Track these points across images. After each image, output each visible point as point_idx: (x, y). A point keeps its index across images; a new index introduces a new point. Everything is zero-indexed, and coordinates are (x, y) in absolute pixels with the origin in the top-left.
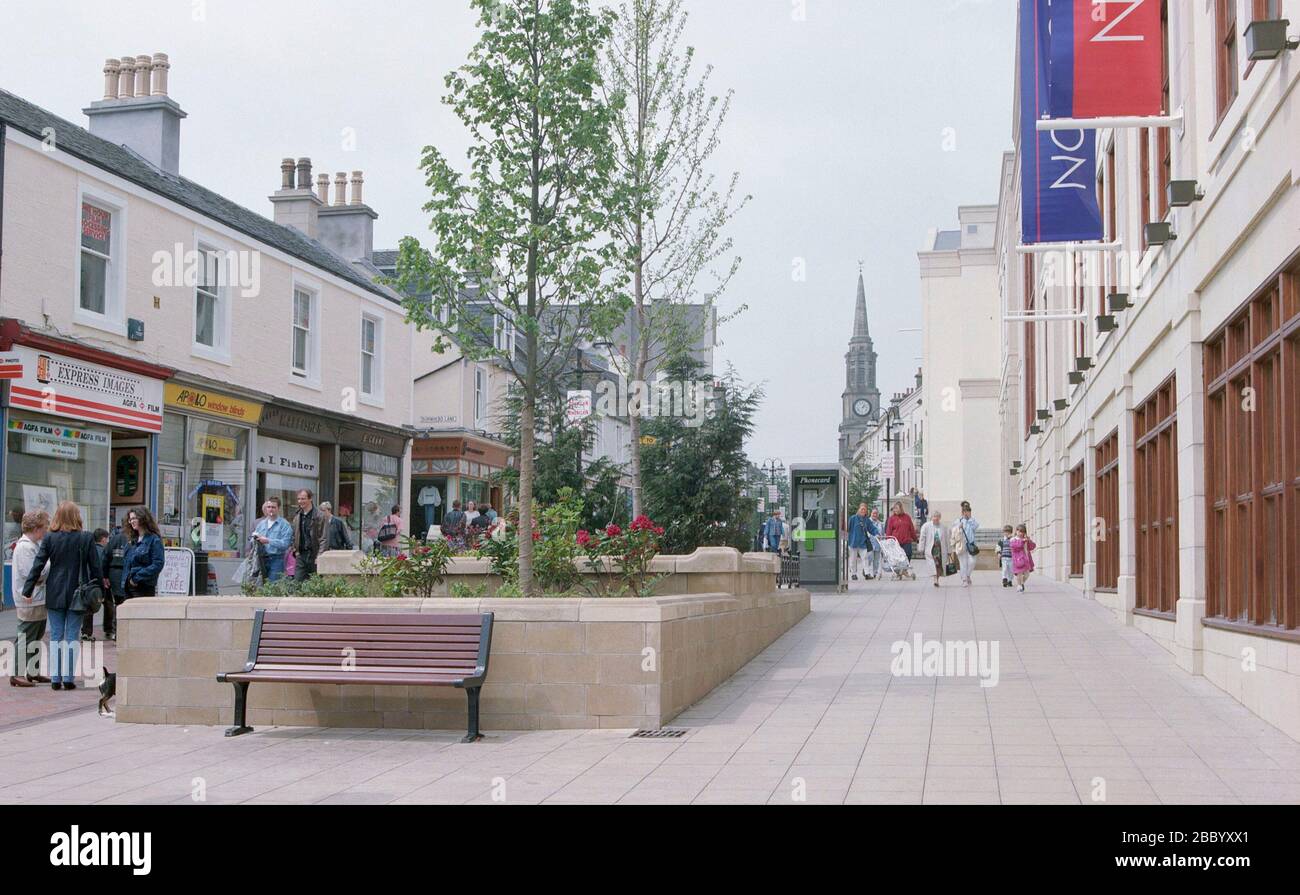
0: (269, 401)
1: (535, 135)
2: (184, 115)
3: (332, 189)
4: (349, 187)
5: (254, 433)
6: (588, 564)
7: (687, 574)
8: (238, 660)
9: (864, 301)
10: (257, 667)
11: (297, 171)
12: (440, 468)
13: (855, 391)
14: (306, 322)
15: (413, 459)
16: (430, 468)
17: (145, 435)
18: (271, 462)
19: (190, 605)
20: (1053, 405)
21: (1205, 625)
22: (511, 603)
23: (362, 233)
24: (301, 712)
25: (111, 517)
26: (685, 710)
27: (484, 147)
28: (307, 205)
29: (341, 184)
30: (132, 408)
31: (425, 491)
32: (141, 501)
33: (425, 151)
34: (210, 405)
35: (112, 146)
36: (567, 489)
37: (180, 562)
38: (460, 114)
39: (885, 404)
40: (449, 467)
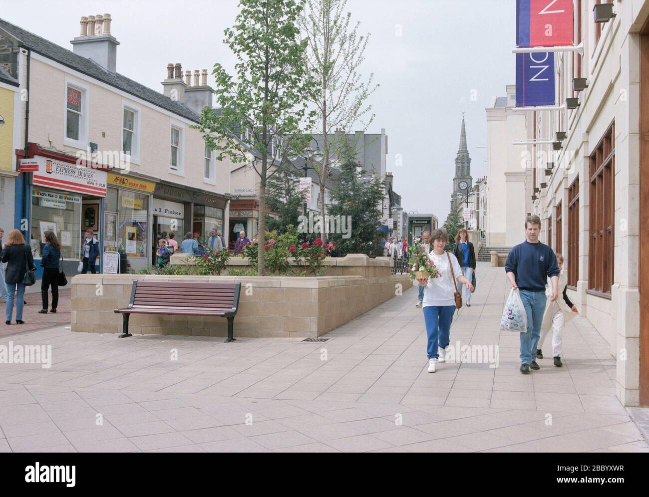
0: (159, 182)
1: (267, 57)
2: (118, 43)
3: (193, 78)
4: (201, 77)
5: (151, 198)
6: (294, 261)
7: (342, 266)
8: (125, 303)
9: (465, 132)
10: (134, 306)
11: (175, 70)
12: (244, 214)
13: (460, 177)
14: (177, 143)
15: (230, 210)
16: (239, 215)
17: (98, 198)
18: (160, 211)
19: (105, 278)
20: (540, 185)
21: (588, 293)
22: (251, 278)
23: (207, 100)
24: (154, 328)
25: (82, 237)
26: (332, 330)
27: (243, 64)
28: (180, 86)
29: (197, 76)
30: (92, 185)
31: (237, 226)
32: (96, 229)
33: (215, 66)
34: (130, 184)
35: (84, 59)
36: (291, 226)
37: (113, 259)
38: (232, 48)
39: (474, 184)
40: (248, 214)
